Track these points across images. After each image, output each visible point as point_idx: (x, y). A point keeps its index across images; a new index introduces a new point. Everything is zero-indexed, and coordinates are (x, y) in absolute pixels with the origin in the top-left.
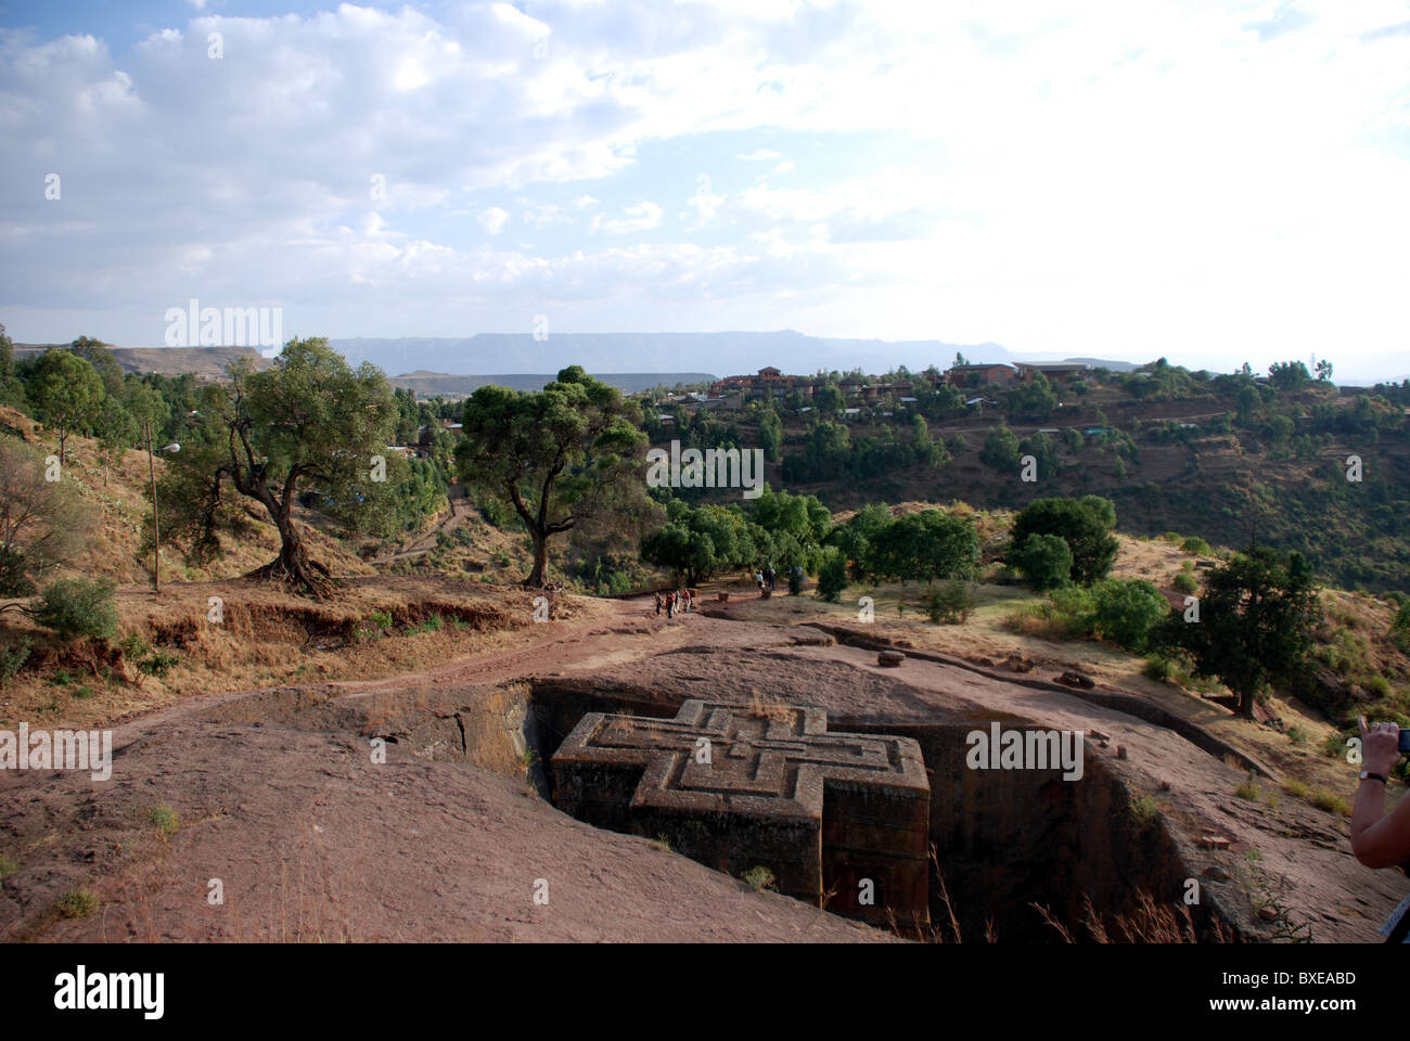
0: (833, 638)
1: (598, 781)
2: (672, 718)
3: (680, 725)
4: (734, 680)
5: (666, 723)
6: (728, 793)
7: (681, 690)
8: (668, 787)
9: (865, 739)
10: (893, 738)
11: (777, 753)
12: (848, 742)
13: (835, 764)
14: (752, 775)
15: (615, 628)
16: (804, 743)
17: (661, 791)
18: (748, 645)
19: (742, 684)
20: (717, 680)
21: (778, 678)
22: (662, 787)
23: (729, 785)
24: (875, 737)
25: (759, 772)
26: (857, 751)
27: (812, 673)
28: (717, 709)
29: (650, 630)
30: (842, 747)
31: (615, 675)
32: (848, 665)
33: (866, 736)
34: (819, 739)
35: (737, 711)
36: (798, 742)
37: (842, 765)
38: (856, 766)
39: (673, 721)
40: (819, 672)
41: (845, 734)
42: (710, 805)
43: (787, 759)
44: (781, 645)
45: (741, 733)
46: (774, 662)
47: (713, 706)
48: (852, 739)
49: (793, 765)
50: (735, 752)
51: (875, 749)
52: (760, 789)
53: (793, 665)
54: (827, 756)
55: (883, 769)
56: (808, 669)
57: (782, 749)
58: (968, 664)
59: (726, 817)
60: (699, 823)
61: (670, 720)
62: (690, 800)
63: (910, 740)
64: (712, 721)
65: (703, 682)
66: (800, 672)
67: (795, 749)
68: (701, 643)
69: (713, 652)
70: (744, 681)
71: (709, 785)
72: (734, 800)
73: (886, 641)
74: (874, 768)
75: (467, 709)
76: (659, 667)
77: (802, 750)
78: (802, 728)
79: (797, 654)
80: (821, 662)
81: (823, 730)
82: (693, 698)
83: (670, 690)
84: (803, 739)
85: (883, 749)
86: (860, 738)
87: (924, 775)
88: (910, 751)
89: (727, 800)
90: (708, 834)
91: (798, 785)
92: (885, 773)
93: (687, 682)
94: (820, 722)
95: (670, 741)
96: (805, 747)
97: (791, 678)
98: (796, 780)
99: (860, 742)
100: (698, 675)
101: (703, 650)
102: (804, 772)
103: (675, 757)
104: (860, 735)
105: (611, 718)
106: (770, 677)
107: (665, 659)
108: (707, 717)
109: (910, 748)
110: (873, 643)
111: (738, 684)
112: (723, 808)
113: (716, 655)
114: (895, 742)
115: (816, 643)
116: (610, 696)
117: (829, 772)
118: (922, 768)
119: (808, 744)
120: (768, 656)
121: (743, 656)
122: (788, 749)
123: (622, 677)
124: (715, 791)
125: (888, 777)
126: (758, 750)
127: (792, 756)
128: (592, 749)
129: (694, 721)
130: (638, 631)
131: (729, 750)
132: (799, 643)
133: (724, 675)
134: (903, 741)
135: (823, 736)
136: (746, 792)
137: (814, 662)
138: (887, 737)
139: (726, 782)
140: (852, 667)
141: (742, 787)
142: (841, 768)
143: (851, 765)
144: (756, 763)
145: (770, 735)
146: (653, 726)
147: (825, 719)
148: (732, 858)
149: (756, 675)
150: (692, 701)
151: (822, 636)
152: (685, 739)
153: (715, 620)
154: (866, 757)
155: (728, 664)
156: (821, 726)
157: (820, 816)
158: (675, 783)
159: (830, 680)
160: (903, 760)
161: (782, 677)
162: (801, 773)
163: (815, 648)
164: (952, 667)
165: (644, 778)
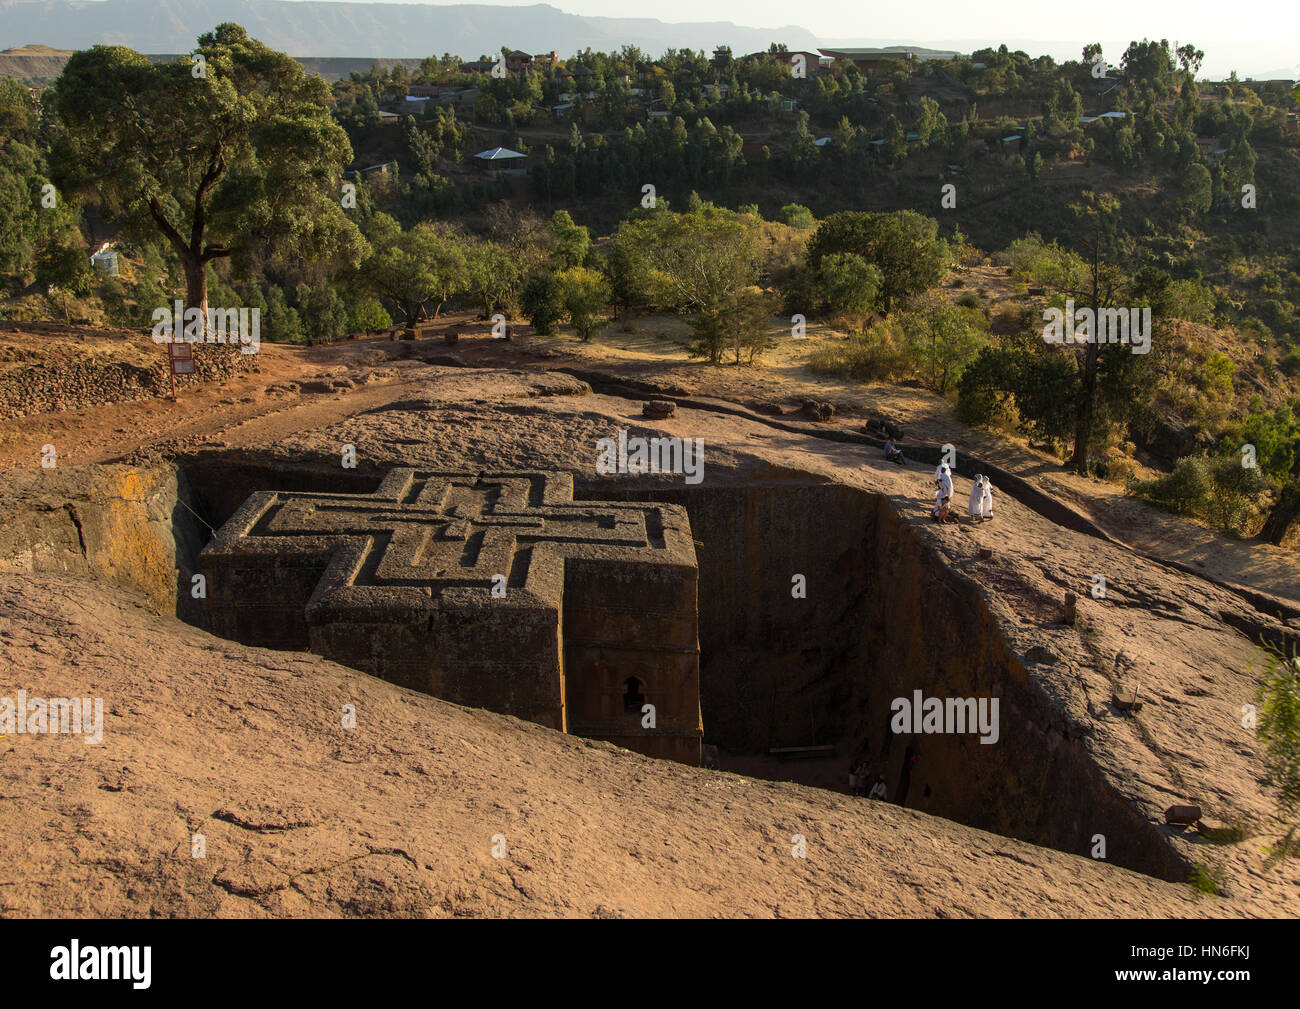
0: (587, 385)
1: (266, 582)
2: (372, 491)
3: (381, 501)
4: (461, 441)
5: (361, 499)
6: (438, 585)
7: (388, 456)
8: (357, 582)
9: (620, 508)
10: (654, 505)
11: (507, 530)
12: (597, 512)
13: (579, 541)
14: (470, 560)
15: (305, 381)
16: (540, 516)
17: (348, 588)
18: (480, 397)
19: (471, 446)
20: (438, 442)
21: (517, 437)
22: (350, 584)
23: (439, 574)
24: (634, 504)
25: (481, 556)
26: (608, 522)
27: (560, 429)
28: (433, 478)
29: (351, 382)
30: (591, 518)
31: (302, 442)
32: (605, 418)
33: (622, 504)
34: (561, 510)
35: (459, 480)
36: (534, 515)
37: (588, 541)
38: (607, 542)
39: (372, 496)
40: (570, 428)
41: (594, 503)
42: (416, 603)
43: (520, 539)
44: (522, 396)
45: (461, 509)
46: (512, 418)
47: (427, 475)
48: (603, 508)
49: (526, 546)
50: (451, 531)
51: (632, 521)
52: (481, 578)
53: (537, 420)
54: (570, 530)
55: (642, 544)
56: (557, 425)
57: (514, 524)
58: (752, 413)
59: (437, 617)
60: (401, 628)
61: (367, 496)
62: (390, 596)
63: (676, 507)
64: (424, 493)
65: (421, 445)
66: (542, 429)
67: (529, 525)
68: (418, 396)
69: (434, 408)
70: (473, 441)
71: (414, 575)
72: (447, 594)
73: (655, 388)
74: (629, 543)
75: (86, 497)
76: (363, 429)
77: (539, 525)
78: (542, 496)
79: (542, 406)
80: (572, 416)
81: (570, 499)
82: (406, 465)
83: (377, 458)
84: (540, 511)
85: (640, 518)
86: (613, 507)
87: (693, 550)
88: (676, 520)
89: (436, 595)
90: (412, 640)
91: (531, 569)
92: (642, 550)
93: (399, 447)
94: (565, 489)
95: (363, 522)
96: (543, 522)
97: (534, 436)
98: (528, 562)
99: (612, 511)
100: (413, 437)
101: (420, 406)
102: (539, 553)
103: (370, 542)
104: (615, 503)
105: (287, 497)
106: (508, 436)
107: (372, 419)
108: (416, 489)
109: (676, 517)
110: (635, 391)
111: (465, 445)
112: (434, 605)
113: (437, 413)
114: (656, 511)
115: (567, 392)
116: (295, 468)
117: (572, 550)
118: (689, 541)
119: (546, 517)
120: (505, 410)
121: (472, 410)
122: (520, 525)
123: (311, 444)
124: (421, 583)
125: (647, 554)
126: (483, 528)
127: (525, 533)
128: (257, 540)
129: (401, 496)
130: (337, 384)
131: (444, 529)
132: (546, 392)
133: (448, 436)
134: (667, 508)
135: (567, 506)
136: (461, 583)
137: (563, 416)
138: (646, 505)
139: (438, 570)
140: (611, 421)
141: (456, 577)
142: (587, 545)
143: (599, 542)
144: (475, 545)
145: (498, 508)
146: (345, 503)
147: (572, 485)
148: (446, 669)
149: (491, 436)
150: (399, 470)
151: (572, 382)
152: (385, 519)
153: (439, 367)
154: (620, 532)
155: (453, 421)
156: (566, 494)
157: (559, 607)
158: (368, 576)
159: (584, 438)
160: (665, 531)
161: (522, 436)
162: (534, 552)
163: (565, 398)
164: (733, 417)
165: (327, 572)
